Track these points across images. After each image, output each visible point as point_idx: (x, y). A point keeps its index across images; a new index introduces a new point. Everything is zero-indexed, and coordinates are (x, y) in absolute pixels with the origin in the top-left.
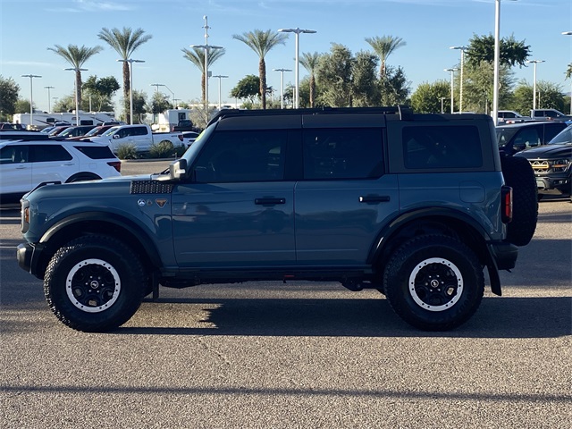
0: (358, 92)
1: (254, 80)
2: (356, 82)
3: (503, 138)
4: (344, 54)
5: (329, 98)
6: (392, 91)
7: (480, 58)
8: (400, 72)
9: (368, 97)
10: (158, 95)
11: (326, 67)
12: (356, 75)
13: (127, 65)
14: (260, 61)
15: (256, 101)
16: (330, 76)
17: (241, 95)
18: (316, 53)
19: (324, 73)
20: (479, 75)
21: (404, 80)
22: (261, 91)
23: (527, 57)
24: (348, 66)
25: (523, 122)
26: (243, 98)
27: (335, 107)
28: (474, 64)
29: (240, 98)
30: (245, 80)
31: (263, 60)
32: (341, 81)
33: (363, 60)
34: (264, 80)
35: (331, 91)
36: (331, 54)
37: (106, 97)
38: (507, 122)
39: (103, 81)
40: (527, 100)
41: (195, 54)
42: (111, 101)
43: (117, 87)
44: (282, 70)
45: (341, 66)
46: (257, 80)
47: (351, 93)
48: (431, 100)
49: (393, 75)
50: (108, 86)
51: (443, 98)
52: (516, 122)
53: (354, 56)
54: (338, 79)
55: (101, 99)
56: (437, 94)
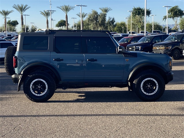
0: (100, 25)
1: (63, 21)
2: (100, 22)
3: (149, 39)
4: (96, 13)
5: (91, 27)
6: (111, 25)
7: (136, 14)
8: (113, 19)
9: (104, 27)
10: (33, 26)
11: (90, 17)
12: (100, 20)
13: (22, 16)
14: (66, 15)
15: (64, 28)
16: (91, 20)
17: (59, 26)
18: (83, 13)
19: (90, 19)
20: (135, 20)
21: (115, 21)
22: (66, 25)
23: (150, 14)
24: (97, 17)
25: (153, 34)
26: (60, 27)
27: (93, 30)
28: (134, 16)
29: (58, 27)
30: (60, 21)
31: (67, 15)
32: (95, 22)
33: (102, 15)
34: (67, 21)
35: (92, 25)
36: (92, 13)
37: (14, 27)
38: (148, 35)
39: (13, 21)
40: (150, 27)
41: (44, 13)
42: (15, 28)
43: (18, 24)
44: (74, 18)
45: (95, 17)
46: (65, 22)
47: (98, 25)
48: (119, 28)
49: (111, 20)
50: (15, 23)
51: (123, 27)
52: (151, 35)
53: (99, 14)
54: (94, 21)
55: (12, 27)
56: (121, 26)
